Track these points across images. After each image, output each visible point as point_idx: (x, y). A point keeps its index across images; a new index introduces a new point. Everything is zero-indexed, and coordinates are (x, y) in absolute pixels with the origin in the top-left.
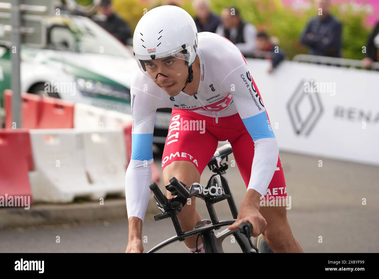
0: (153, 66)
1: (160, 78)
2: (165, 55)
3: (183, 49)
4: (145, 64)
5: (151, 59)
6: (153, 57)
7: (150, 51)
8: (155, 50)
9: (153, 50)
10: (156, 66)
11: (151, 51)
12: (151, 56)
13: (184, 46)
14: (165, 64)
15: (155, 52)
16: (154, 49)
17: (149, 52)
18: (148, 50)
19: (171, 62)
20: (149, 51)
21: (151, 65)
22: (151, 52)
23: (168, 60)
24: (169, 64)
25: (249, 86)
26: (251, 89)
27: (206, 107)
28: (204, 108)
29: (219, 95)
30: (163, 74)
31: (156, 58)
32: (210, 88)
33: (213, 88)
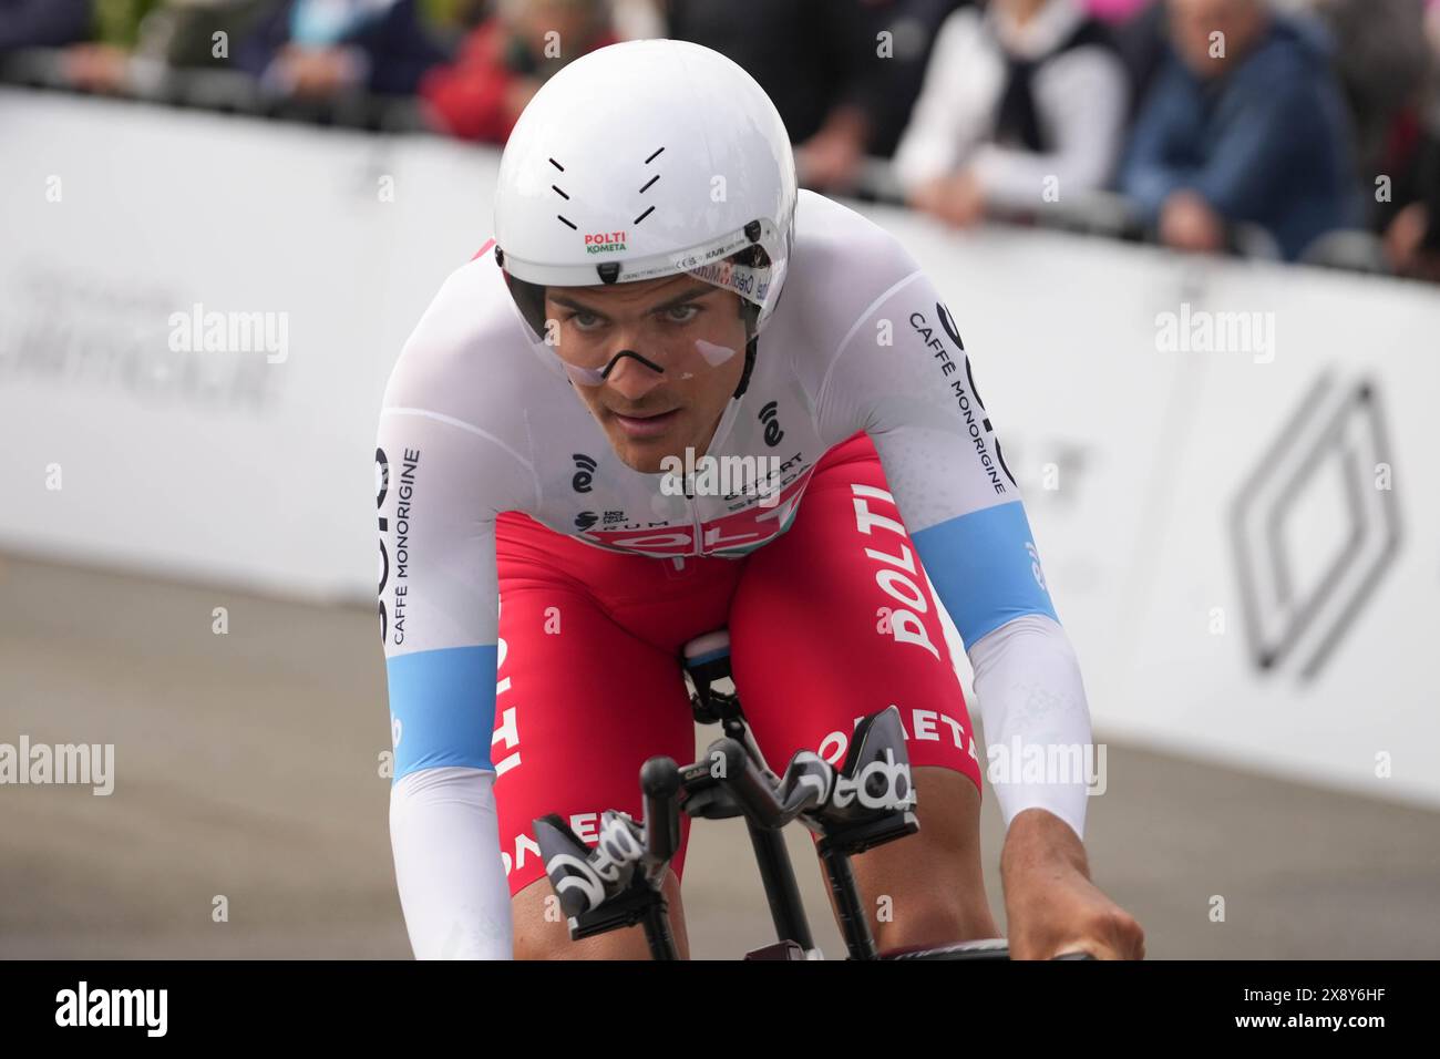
0: (600, 323)
3: (748, 244)
7: (596, 242)
8: (620, 242)
9: (611, 238)
11: (604, 244)
13: (752, 231)
15: (623, 247)
16: (616, 235)
17: (589, 249)
18: (588, 239)
20: (592, 244)
22: (602, 249)
25: (954, 367)
26: (965, 386)
27: (706, 527)
28: (698, 531)
29: (798, 458)
30: (645, 355)
31: (621, 279)
32: (760, 428)
33: (775, 424)
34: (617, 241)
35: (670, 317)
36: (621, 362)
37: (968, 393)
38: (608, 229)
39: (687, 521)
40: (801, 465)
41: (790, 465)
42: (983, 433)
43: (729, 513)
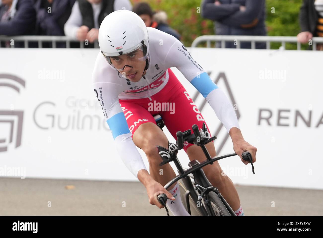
1: (127, 68)
2: (130, 51)
3: (142, 44)
4: (112, 59)
5: (119, 55)
6: (121, 53)
7: (118, 49)
8: (122, 48)
10: (122, 60)
12: (119, 53)
13: (143, 42)
14: (129, 57)
15: (122, 49)
16: (121, 47)
17: (117, 50)
18: (116, 48)
19: (134, 55)
20: (117, 49)
21: (118, 60)
22: (119, 49)
23: (132, 54)
24: (132, 57)
25: (187, 54)
26: (189, 56)
28: (149, 86)
29: (162, 71)
30: (129, 65)
31: (123, 54)
32: (156, 68)
33: (158, 67)
34: (121, 48)
37: (190, 57)
38: (119, 46)
39: (146, 86)
41: (161, 72)
42: (195, 63)
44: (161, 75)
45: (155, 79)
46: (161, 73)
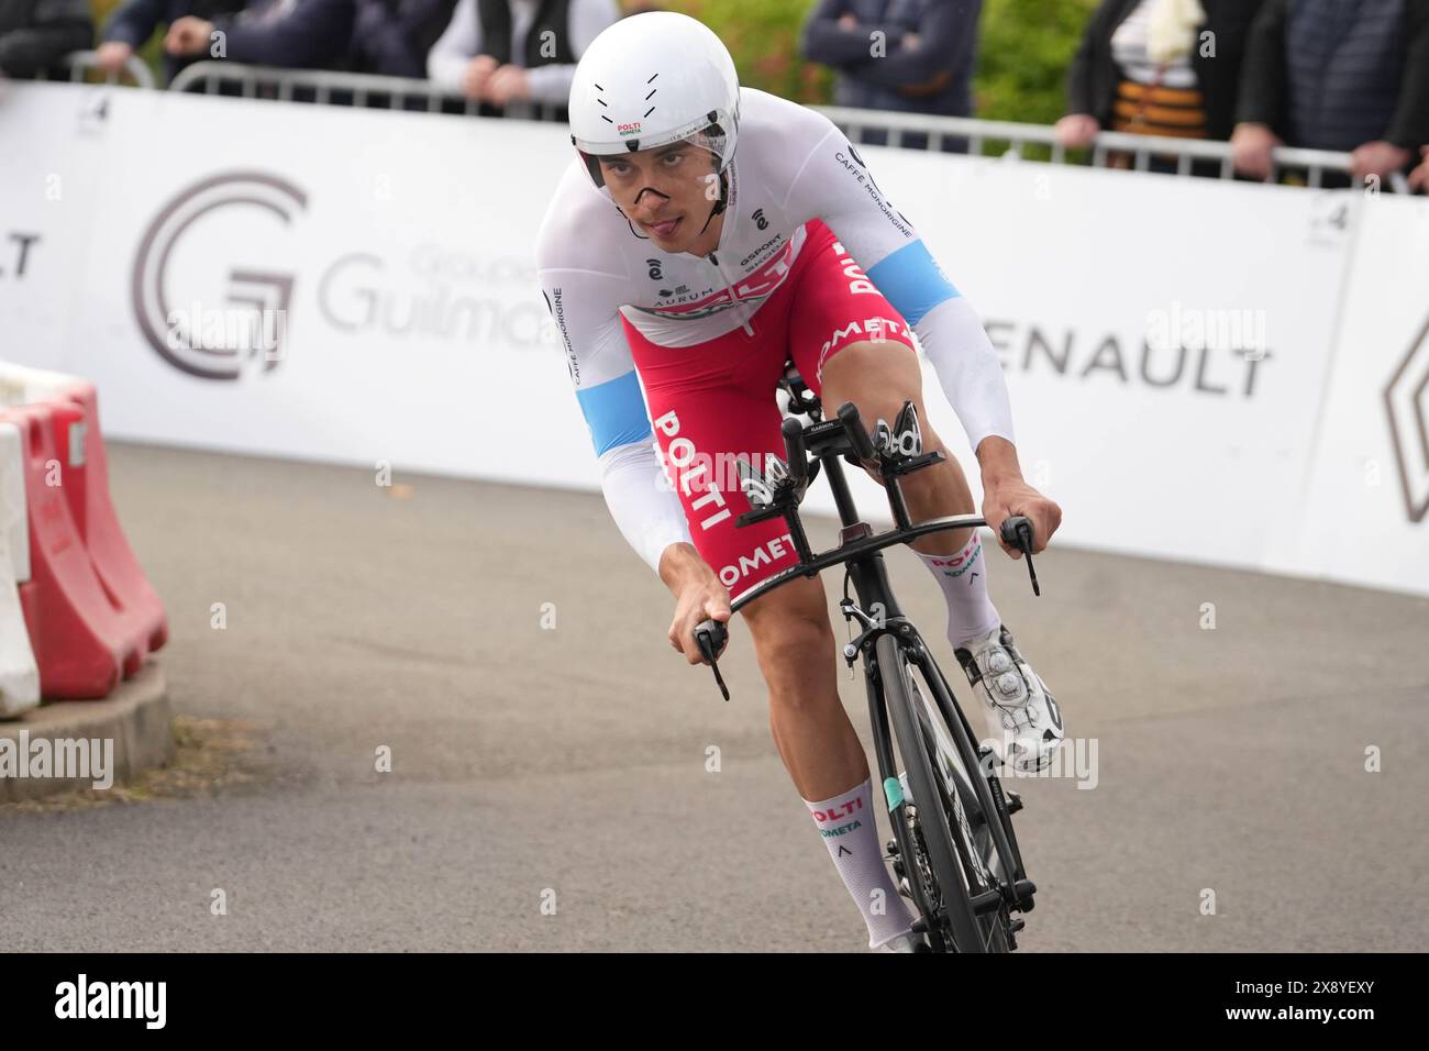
0: (628, 171)
1: (649, 201)
2: (664, 140)
3: (710, 124)
4: (603, 166)
5: (626, 150)
6: (633, 146)
7: (624, 129)
8: (638, 128)
9: (633, 126)
10: (636, 170)
11: (628, 130)
12: (628, 144)
13: (712, 116)
14: (661, 164)
15: (640, 131)
16: (635, 124)
17: (621, 134)
18: (619, 128)
19: (678, 159)
20: (622, 130)
21: (622, 169)
22: (628, 133)
23: (671, 154)
24: (672, 164)
25: (862, 178)
26: (872, 186)
27: (736, 288)
28: (732, 292)
29: (778, 237)
30: (656, 189)
31: (640, 148)
32: (755, 223)
33: (763, 219)
34: (635, 128)
35: (666, 162)
36: (645, 193)
37: (874, 190)
38: (629, 122)
39: (722, 286)
40: (780, 241)
41: (774, 242)
42: (888, 209)
43: (747, 275)
44: (773, 254)
45: (753, 268)
46: (775, 245)
